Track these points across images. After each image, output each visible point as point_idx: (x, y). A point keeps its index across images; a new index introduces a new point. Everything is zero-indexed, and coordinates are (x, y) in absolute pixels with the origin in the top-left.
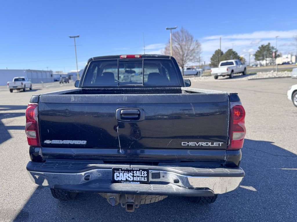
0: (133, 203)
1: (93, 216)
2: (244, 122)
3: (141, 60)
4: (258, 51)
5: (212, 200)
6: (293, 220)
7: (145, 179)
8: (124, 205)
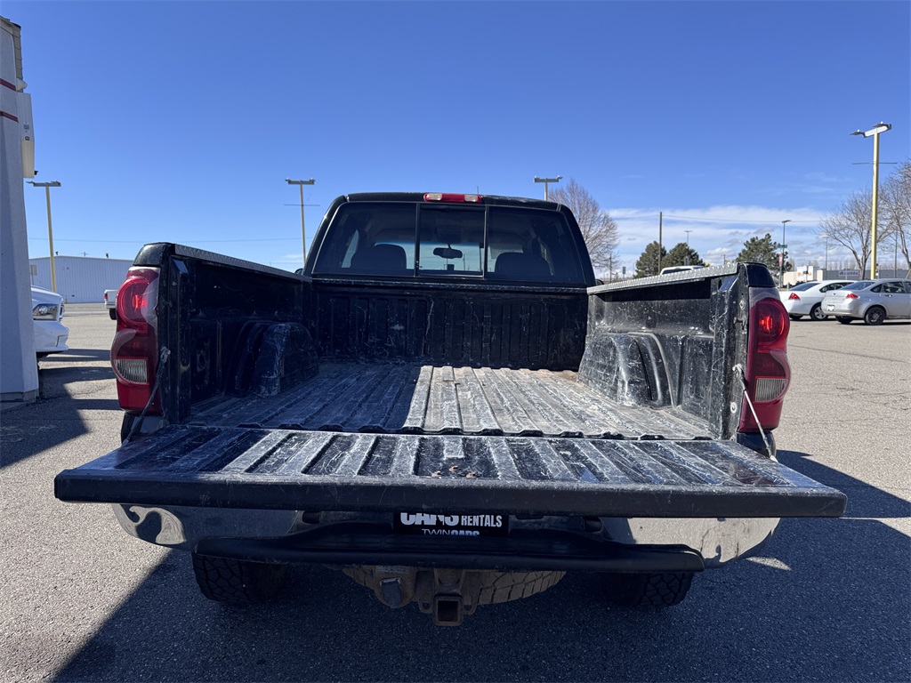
0: (459, 595)
1: (326, 652)
2: (783, 349)
3: (481, 209)
4: (744, 251)
5: (676, 594)
6: (890, 647)
7: (495, 521)
8: (426, 606)
